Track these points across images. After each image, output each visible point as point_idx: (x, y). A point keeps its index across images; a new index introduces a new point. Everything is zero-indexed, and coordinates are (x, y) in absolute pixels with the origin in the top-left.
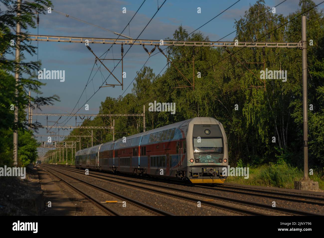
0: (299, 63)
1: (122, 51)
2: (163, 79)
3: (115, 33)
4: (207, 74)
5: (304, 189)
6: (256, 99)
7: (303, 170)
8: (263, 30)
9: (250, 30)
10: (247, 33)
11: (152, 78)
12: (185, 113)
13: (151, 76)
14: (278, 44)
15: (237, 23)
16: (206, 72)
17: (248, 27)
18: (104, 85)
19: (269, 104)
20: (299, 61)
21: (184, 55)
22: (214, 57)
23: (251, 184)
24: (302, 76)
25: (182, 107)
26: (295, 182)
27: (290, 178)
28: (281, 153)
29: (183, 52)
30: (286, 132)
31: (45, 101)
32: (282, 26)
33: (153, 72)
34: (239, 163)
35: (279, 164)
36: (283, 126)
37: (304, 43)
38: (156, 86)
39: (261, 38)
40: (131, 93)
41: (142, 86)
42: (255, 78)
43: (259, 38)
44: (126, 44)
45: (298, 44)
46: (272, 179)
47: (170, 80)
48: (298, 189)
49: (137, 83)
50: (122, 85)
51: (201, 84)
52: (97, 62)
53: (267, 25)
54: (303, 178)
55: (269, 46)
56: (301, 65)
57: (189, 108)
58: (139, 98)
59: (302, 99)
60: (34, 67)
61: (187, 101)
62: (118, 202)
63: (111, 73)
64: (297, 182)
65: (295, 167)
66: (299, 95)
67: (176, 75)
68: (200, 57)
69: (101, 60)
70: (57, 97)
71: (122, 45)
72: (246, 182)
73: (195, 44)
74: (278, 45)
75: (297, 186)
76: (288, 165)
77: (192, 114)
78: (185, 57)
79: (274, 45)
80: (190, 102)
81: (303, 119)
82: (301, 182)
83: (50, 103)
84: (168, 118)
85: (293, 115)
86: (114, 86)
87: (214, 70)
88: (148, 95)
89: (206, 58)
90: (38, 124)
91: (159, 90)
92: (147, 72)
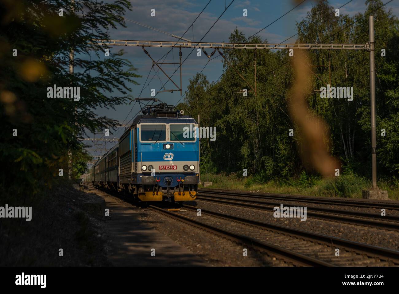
0: (366, 66)
1: (181, 54)
2: (219, 86)
3: (173, 35)
4: (266, 79)
5: (372, 198)
6: (320, 105)
7: (371, 179)
8: (327, 32)
9: (312, 32)
10: (309, 35)
11: (206, 85)
12: (243, 122)
13: (204, 83)
14: (344, 45)
15: (298, 25)
16: (265, 78)
17: (311, 28)
18: (162, 90)
19: (335, 111)
20: (367, 63)
21: (241, 60)
22: (274, 61)
23: (316, 195)
24: (370, 80)
25: (240, 116)
26: (363, 192)
27: (357, 188)
28: (348, 163)
29: (240, 56)
30: (353, 140)
31: (119, 100)
32: (347, 26)
33: (207, 79)
34: (302, 175)
35: (345, 174)
36: (350, 134)
37: (371, 44)
38: (211, 94)
39: (325, 40)
40: (183, 103)
41: (195, 94)
42: (319, 83)
43: (322, 41)
44: (184, 47)
45: (365, 45)
46: (338, 190)
47: (227, 87)
48: (366, 198)
49: (190, 91)
50: (180, 90)
51: (260, 91)
52: (154, 67)
53: (330, 26)
54: (371, 187)
55: (334, 48)
56: (369, 68)
57: (247, 117)
58: (192, 108)
59: (369, 105)
60: (114, 66)
61: (245, 109)
62: (181, 210)
63: (170, 79)
64: (365, 192)
65: (362, 177)
66: (366, 100)
67: (233, 81)
68: (259, 62)
69: (158, 64)
70: (131, 96)
71: (180, 48)
72: (310, 194)
73: (257, 46)
74: (344, 47)
75: (365, 195)
76: (355, 175)
77: (251, 123)
78: (243, 62)
79: (340, 47)
80: (248, 110)
81: (371, 125)
82: (369, 191)
83: (125, 103)
84: (225, 128)
85: (360, 121)
86: (172, 91)
87: (274, 76)
88: (202, 104)
89: (265, 63)
90: (115, 121)
91: (215, 98)
92: (200, 79)
